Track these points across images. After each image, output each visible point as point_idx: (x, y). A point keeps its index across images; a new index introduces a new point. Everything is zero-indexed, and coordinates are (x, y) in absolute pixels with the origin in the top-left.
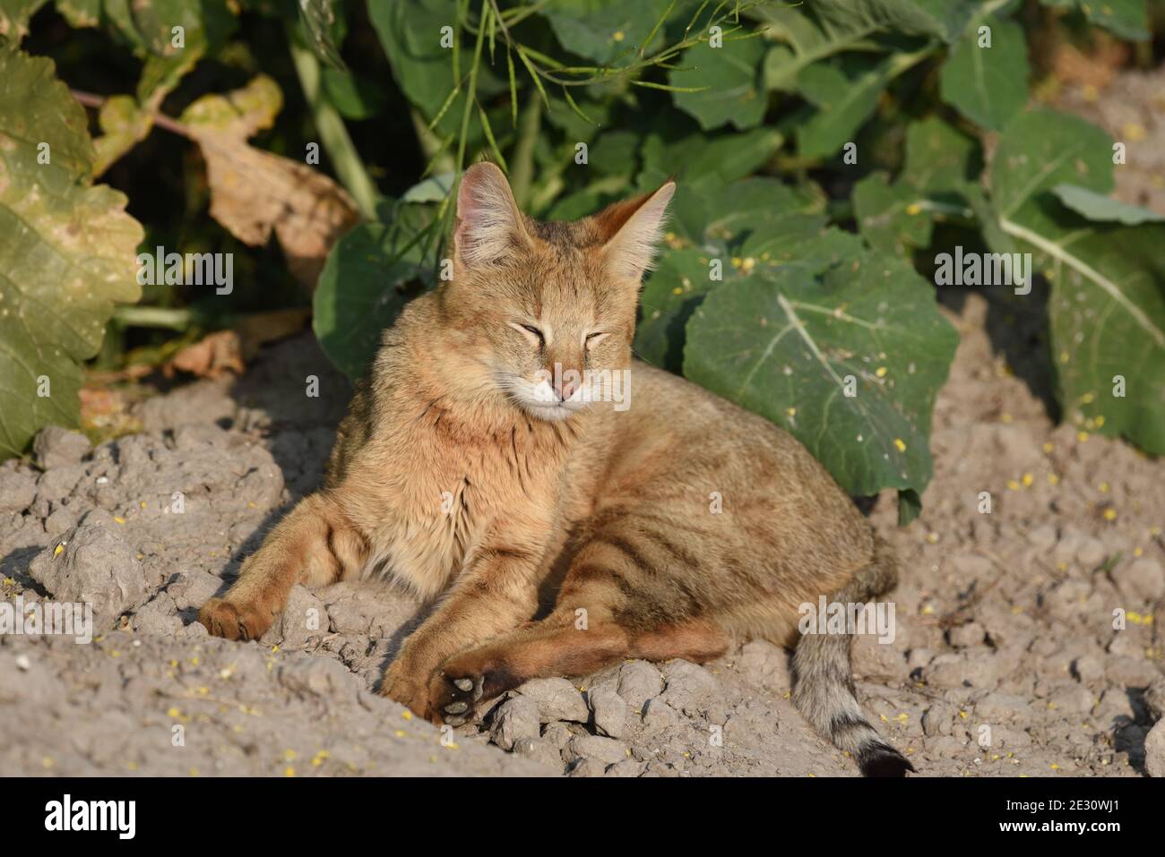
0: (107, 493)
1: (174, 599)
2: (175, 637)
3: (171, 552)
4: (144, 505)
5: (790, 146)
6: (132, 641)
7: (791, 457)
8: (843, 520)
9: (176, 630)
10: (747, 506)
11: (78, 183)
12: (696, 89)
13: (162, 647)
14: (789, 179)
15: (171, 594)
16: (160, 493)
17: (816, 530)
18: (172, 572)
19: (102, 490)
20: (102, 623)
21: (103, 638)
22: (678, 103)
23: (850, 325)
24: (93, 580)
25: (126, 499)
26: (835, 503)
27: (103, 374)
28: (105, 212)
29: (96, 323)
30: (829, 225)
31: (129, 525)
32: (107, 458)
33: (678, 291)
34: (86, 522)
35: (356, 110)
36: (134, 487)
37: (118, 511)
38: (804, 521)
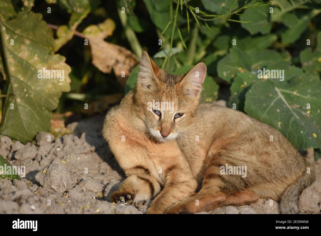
0: (60, 153)
1: (81, 187)
2: (82, 199)
3: (80, 172)
4: (71, 157)
5: (279, 40)
6: (68, 201)
7: (277, 138)
8: (294, 158)
9: (82, 197)
10: (261, 154)
11: (50, 54)
12: (248, 22)
13: (78, 202)
14: (279, 51)
15: (80, 185)
16: (76, 153)
17: (284, 162)
18: (81, 178)
19: (58, 152)
20: (58, 195)
21: (58, 200)
22: (243, 26)
23: (298, 97)
24: (55, 181)
25: (65, 155)
26: (291, 153)
27: (58, 115)
28: (58, 63)
29: (56, 99)
30: (292, 65)
31: (67, 164)
32: (59, 142)
33: (242, 86)
34: (53, 163)
35: (139, 30)
36: (68, 151)
37: (63, 159)
38: (280, 159)
